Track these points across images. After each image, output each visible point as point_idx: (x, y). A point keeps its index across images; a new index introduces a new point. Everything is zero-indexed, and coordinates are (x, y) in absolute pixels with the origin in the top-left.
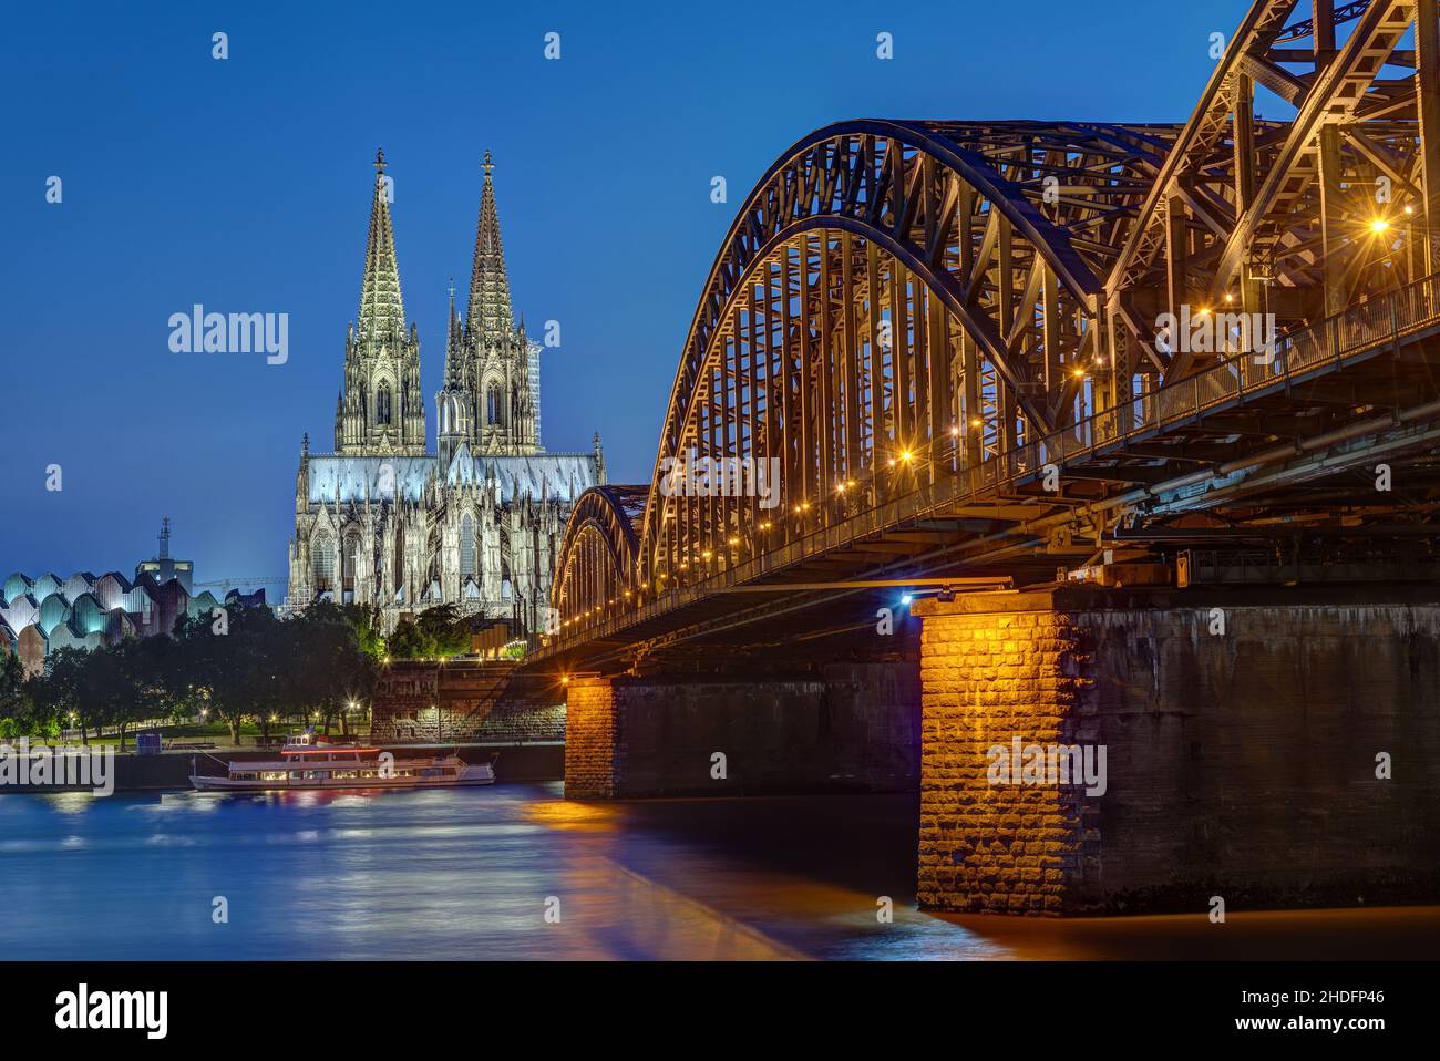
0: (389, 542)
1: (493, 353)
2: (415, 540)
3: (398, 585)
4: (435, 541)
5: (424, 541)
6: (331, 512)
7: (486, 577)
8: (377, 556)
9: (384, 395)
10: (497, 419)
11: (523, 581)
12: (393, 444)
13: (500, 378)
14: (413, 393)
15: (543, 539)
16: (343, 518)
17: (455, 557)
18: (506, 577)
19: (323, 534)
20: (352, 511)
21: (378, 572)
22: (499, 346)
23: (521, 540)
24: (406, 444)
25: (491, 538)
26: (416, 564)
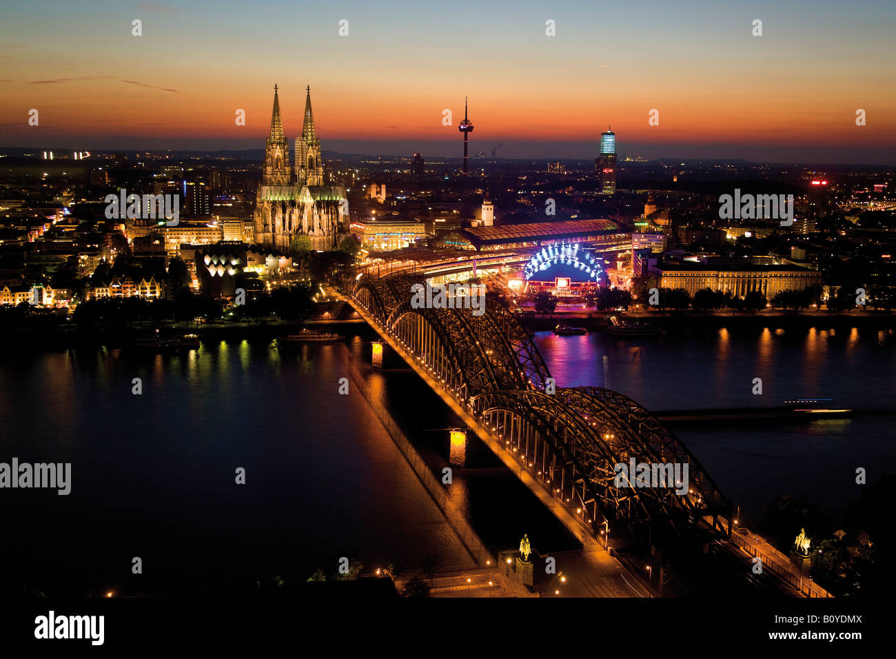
0: (287, 217)
1: (310, 147)
2: (295, 217)
3: (290, 230)
4: (301, 218)
5: (297, 217)
6: (268, 203)
7: (315, 228)
8: (284, 220)
9: (278, 160)
10: (311, 167)
11: (325, 229)
12: (281, 175)
13: (312, 155)
14: (287, 160)
15: (330, 216)
16: (271, 204)
17: (306, 223)
18: (320, 228)
19: (266, 209)
20: (274, 203)
21: (284, 224)
22: (312, 146)
23: (324, 217)
24: (285, 175)
25: (316, 217)
26: (295, 224)
